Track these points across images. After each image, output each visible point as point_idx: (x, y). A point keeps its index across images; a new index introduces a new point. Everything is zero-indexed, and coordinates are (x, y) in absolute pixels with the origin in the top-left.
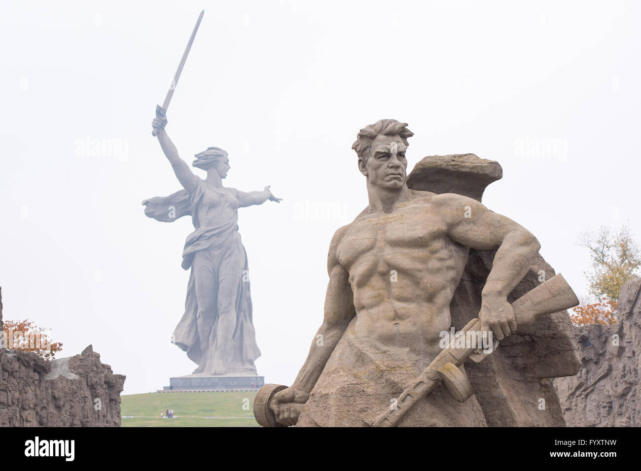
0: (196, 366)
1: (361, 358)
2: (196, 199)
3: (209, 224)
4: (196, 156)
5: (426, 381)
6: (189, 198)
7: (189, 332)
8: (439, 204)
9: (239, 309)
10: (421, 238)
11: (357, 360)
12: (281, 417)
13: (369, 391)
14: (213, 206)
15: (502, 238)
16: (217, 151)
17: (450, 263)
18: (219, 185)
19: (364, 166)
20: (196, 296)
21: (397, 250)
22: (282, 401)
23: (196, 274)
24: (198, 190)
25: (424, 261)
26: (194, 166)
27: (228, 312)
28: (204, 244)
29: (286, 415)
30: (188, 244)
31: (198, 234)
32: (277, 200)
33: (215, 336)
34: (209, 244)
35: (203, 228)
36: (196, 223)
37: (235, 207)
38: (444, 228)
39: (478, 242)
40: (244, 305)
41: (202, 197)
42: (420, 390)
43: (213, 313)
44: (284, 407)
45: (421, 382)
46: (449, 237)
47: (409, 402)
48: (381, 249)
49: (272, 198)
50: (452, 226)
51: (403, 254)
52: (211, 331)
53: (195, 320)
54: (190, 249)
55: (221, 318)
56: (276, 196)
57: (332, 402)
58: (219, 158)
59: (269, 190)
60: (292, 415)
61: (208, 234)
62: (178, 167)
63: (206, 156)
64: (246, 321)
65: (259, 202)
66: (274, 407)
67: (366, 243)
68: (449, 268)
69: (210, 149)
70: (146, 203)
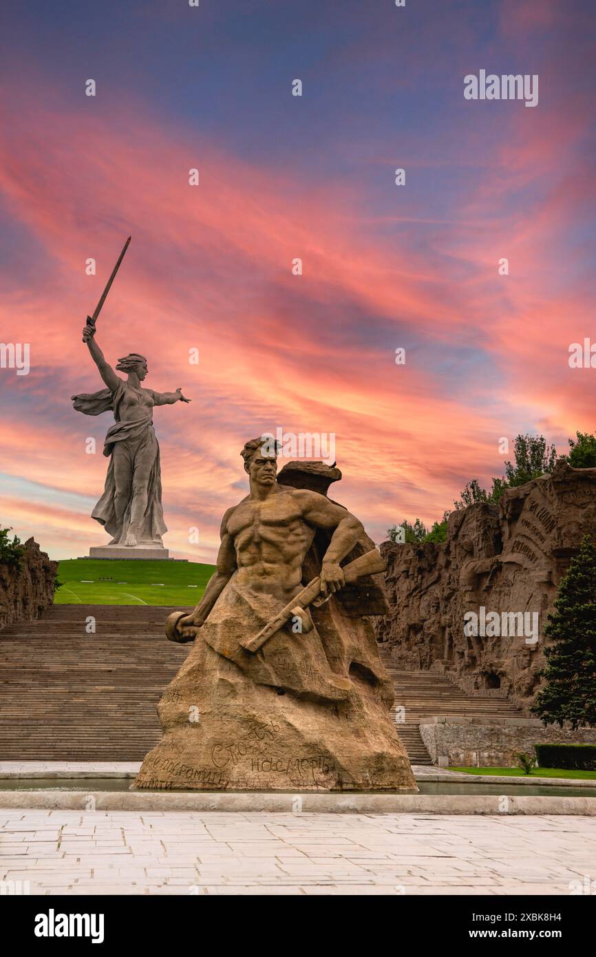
0: (113, 538)
1: (239, 600)
2: (118, 397)
3: (128, 419)
4: (119, 361)
5: (282, 619)
6: (112, 396)
7: (108, 509)
8: (298, 497)
9: (150, 492)
10: (283, 520)
11: (237, 601)
12: (184, 635)
13: (245, 623)
14: (132, 404)
15: (339, 522)
16: (138, 357)
17: (303, 537)
18: (137, 386)
20: (114, 480)
21: (267, 528)
22: (185, 624)
23: (115, 461)
24: (120, 389)
25: (285, 536)
26: (117, 369)
27: (141, 494)
28: (123, 437)
29: (187, 634)
30: (110, 435)
31: (119, 427)
32: (187, 401)
33: (129, 513)
34: (128, 436)
35: (123, 423)
36: (117, 417)
37: (150, 405)
38: (298, 513)
39: (322, 525)
40: (156, 488)
41: (123, 396)
42: (278, 625)
43: (129, 494)
44: (186, 629)
45: (279, 619)
46: (303, 518)
47: (269, 633)
48: (257, 526)
49: (182, 399)
50: (305, 512)
51: (272, 531)
52: (126, 510)
53: (113, 499)
54: (112, 439)
55: (134, 499)
56: (186, 397)
57: (218, 629)
58: (139, 364)
59: (180, 392)
60: (191, 635)
61: (127, 427)
62: (103, 368)
63: (127, 361)
64: (156, 502)
65: (171, 402)
66: (179, 628)
67: (247, 521)
68: (302, 541)
69: (131, 355)
70: (75, 399)
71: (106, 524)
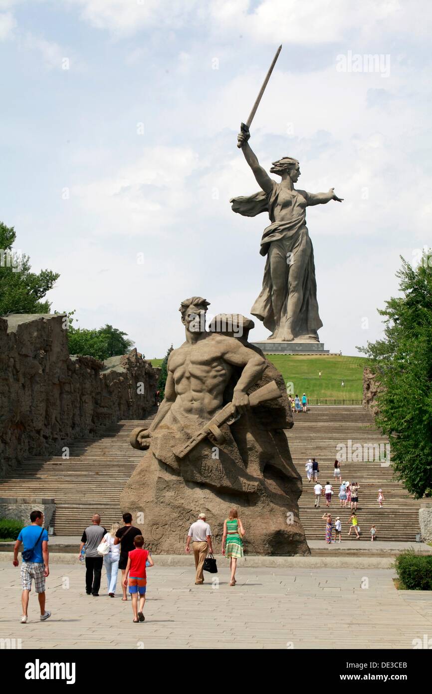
0: (270, 333)
1: (175, 420)
2: (272, 199)
3: (282, 220)
4: (273, 164)
5: (203, 433)
6: (267, 198)
7: (265, 306)
8: (219, 342)
9: (305, 288)
10: (207, 360)
11: (174, 420)
12: (143, 445)
13: (177, 437)
14: (285, 205)
15: (248, 361)
16: (290, 160)
17: (223, 372)
18: (291, 188)
19: (184, 320)
20: (271, 278)
21: (195, 366)
22: (143, 437)
23: (272, 260)
24: (274, 192)
25: (208, 372)
26: (272, 171)
27: (296, 291)
28: (278, 236)
29: (145, 444)
30: (265, 236)
31: (273, 227)
32: (340, 200)
33: (286, 309)
34: (282, 236)
35: (277, 223)
36: (272, 218)
37: (303, 206)
38: (219, 354)
39: (237, 363)
40: (310, 285)
41: (277, 197)
42: (200, 438)
43: (284, 291)
44: (144, 440)
45: (201, 434)
46: (220, 359)
47: (194, 443)
48: (188, 365)
49: (335, 198)
50: (224, 354)
51: (197, 368)
52: (283, 306)
53: (270, 296)
54: (267, 239)
55: (290, 296)
56: (339, 197)
57: (159, 441)
58: (292, 166)
59: (333, 192)
60: (148, 444)
61: (281, 228)
62: (259, 173)
63: (281, 164)
64: (311, 298)
65: (324, 201)
66: (139, 439)
67: (181, 361)
68: (221, 375)
69: (284, 158)
70: (233, 201)
71: (264, 320)
